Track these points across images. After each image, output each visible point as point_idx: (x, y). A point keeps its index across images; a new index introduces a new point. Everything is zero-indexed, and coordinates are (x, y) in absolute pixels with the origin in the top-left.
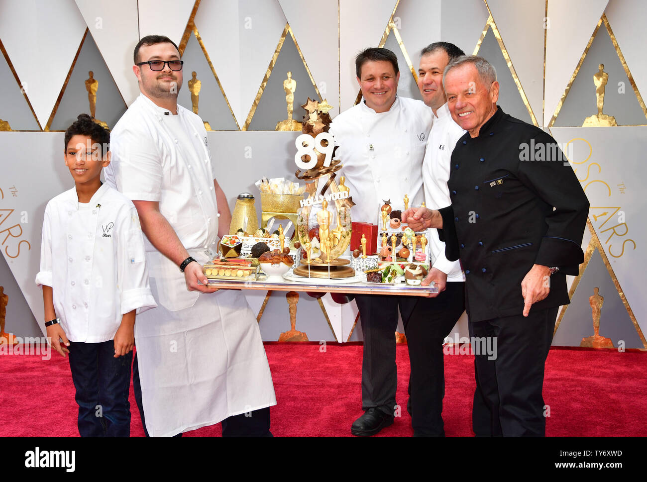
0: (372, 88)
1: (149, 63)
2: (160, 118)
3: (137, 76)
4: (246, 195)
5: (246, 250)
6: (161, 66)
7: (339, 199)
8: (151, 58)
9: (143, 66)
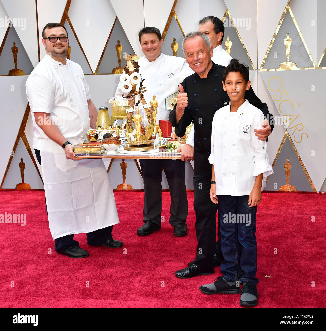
0: (147, 49)
1: (49, 38)
2: (56, 67)
3: (44, 45)
4: (103, 107)
5: (101, 137)
6: (56, 40)
7: (146, 108)
8: (50, 36)
9: (46, 40)
